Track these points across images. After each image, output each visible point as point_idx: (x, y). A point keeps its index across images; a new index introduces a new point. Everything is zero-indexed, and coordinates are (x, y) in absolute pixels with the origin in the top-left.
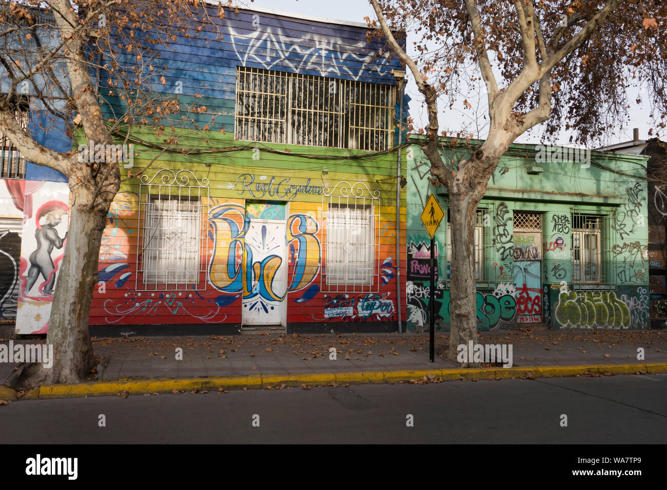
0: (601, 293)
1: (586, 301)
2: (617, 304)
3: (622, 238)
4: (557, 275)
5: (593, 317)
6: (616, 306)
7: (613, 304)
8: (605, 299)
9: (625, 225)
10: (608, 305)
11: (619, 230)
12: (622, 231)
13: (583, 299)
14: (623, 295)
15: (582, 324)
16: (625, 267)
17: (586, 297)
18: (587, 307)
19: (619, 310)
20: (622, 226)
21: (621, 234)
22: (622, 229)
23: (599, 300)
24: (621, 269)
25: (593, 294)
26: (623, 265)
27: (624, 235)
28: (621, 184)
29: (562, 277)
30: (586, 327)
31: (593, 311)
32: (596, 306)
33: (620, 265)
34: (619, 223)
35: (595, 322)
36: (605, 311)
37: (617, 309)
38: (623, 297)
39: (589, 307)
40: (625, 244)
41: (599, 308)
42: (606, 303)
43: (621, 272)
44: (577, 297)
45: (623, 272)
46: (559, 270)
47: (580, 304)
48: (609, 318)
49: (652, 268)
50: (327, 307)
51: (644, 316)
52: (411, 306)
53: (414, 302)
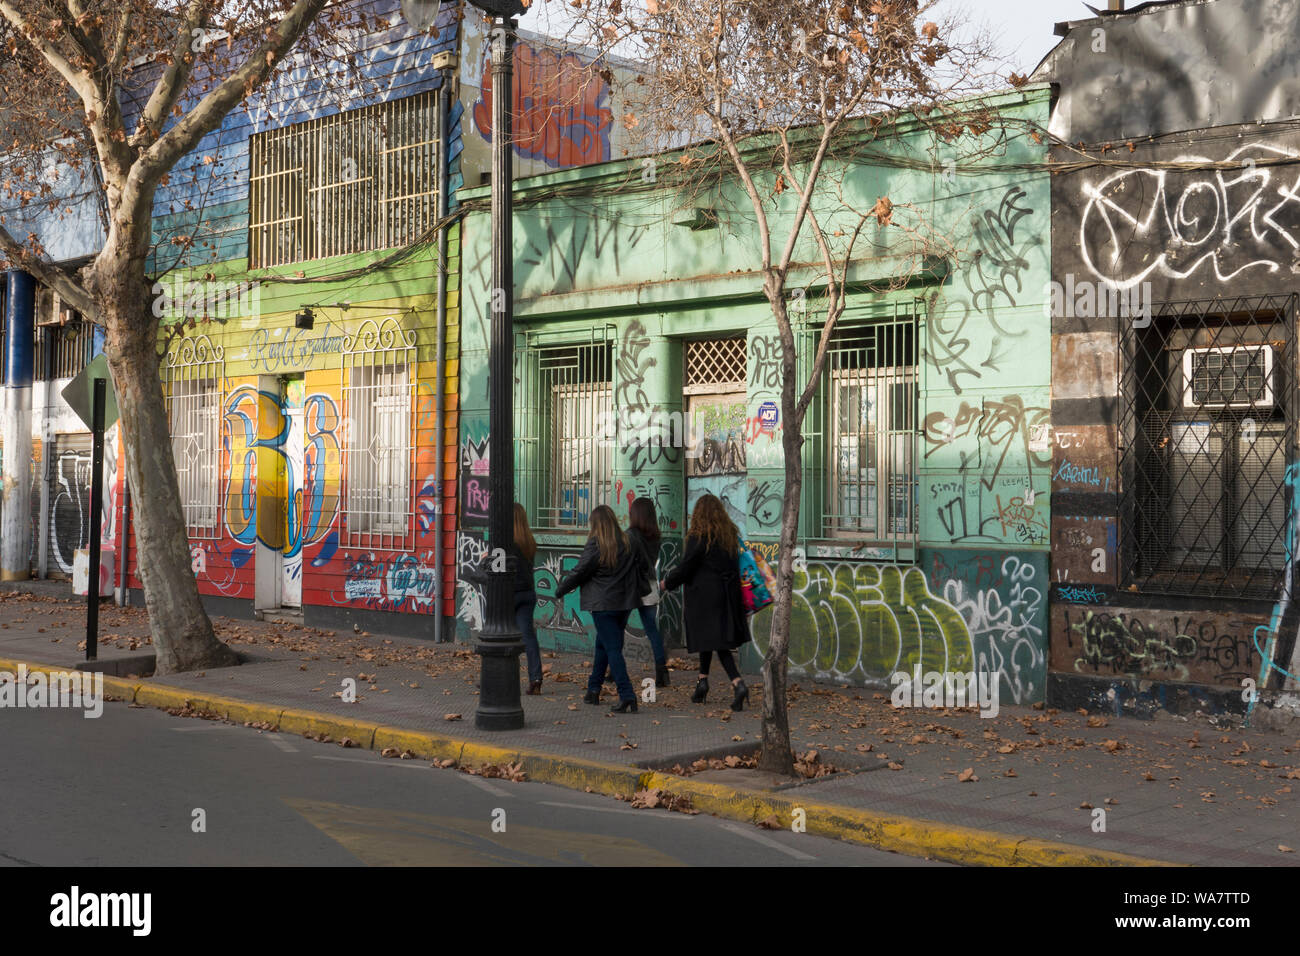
0: (880, 572)
1: (834, 594)
2: (931, 612)
3: (958, 391)
4: (760, 514)
5: (854, 646)
6: (923, 615)
7: (918, 609)
8: (892, 593)
9: (966, 343)
10: (902, 612)
11: (945, 361)
12: (954, 366)
13: (827, 589)
14: (951, 582)
15: (822, 666)
16: (963, 488)
17: (835, 583)
18: (838, 615)
19: (936, 630)
20: (955, 349)
21: (951, 376)
22: (955, 357)
23: (872, 595)
24: (951, 495)
25: (855, 573)
26: (959, 480)
27: (963, 380)
28: (956, 202)
29: (772, 519)
30: (834, 674)
31: (853, 626)
32: (862, 614)
33: (948, 481)
34: (946, 339)
35: (858, 663)
36: (889, 631)
37: (930, 628)
38: (952, 588)
39: (844, 614)
40: (965, 410)
41: (874, 618)
42: (895, 604)
43: (950, 505)
44: (810, 582)
45: (956, 507)
46: (767, 499)
47: (815, 603)
48: (904, 655)
49: (1064, 490)
50: (349, 577)
51: (1024, 657)
52: (463, 584)
53: (468, 576)
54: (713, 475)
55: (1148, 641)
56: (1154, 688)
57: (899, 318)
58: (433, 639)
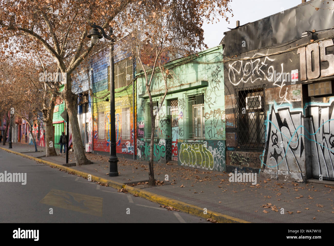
0: (199, 145)
1: (192, 150)
2: (207, 153)
3: (210, 108)
4: (180, 134)
5: (195, 160)
6: (206, 154)
7: (205, 152)
8: (201, 149)
9: (211, 98)
10: (202, 153)
11: (208, 102)
12: (209, 103)
13: (191, 149)
14: (210, 147)
15: (190, 164)
16: (211, 127)
17: (192, 147)
18: (192, 154)
19: (208, 157)
20: (209, 100)
21: (209, 105)
22: (209, 101)
23: (197, 150)
24: (209, 129)
25: (195, 145)
26: (211, 126)
27: (211, 106)
28: (209, 70)
29: (182, 135)
30: (192, 166)
31: (195, 156)
32: (196, 153)
33: (209, 126)
34: (208, 98)
35: (196, 163)
36: (200, 157)
37: (207, 156)
38: (210, 148)
39: (193, 154)
40: (211, 112)
41: (198, 154)
42: (201, 151)
43: (209, 131)
44: (188, 147)
45: (210, 131)
46: (181, 131)
47: (189, 152)
48: (203, 162)
49: (228, 127)
50: (122, 148)
51: (222, 162)
52: (138, 149)
53: (139, 147)
54: (175, 127)
55: (242, 158)
56: (243, 168)
57: (200, 94)
58: (133, 159)
